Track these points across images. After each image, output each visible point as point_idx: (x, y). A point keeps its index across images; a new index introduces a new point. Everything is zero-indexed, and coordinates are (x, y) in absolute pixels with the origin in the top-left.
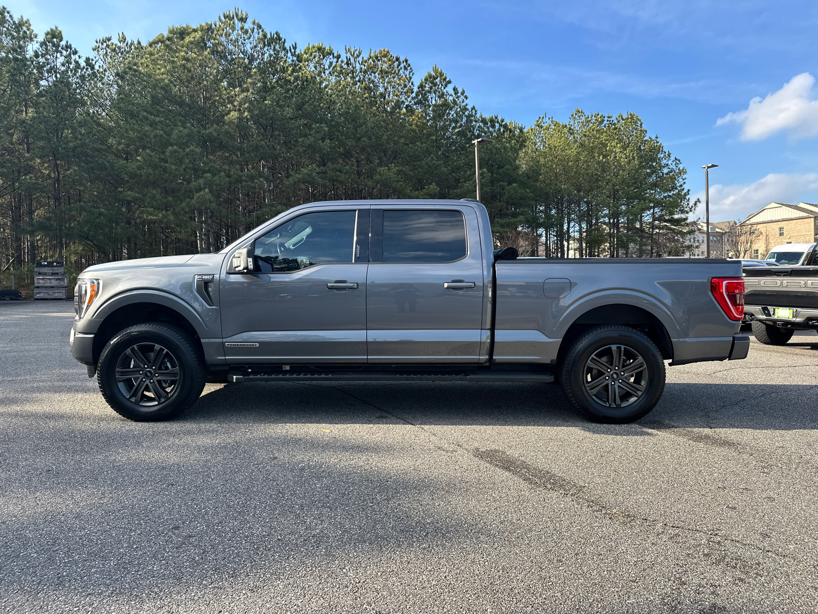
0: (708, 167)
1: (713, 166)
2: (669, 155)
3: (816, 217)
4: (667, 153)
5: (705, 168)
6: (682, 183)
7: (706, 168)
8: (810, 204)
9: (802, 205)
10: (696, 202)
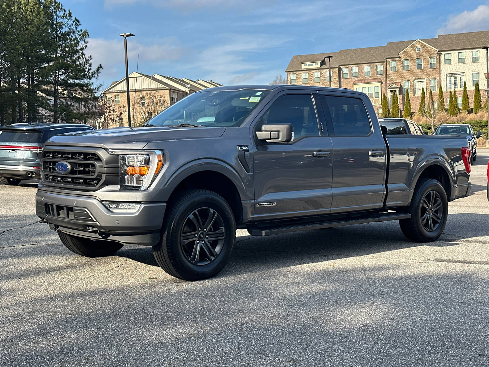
0: (127, 36)
1: (131, 35)
2: (70, 14)
3: (171, 89)
4: (67, 12)
5: (123, 36)
6: (84, 46)
7: (125, 36)
8: (163, 76)
9: (157, 77)
10: (99, 68)
